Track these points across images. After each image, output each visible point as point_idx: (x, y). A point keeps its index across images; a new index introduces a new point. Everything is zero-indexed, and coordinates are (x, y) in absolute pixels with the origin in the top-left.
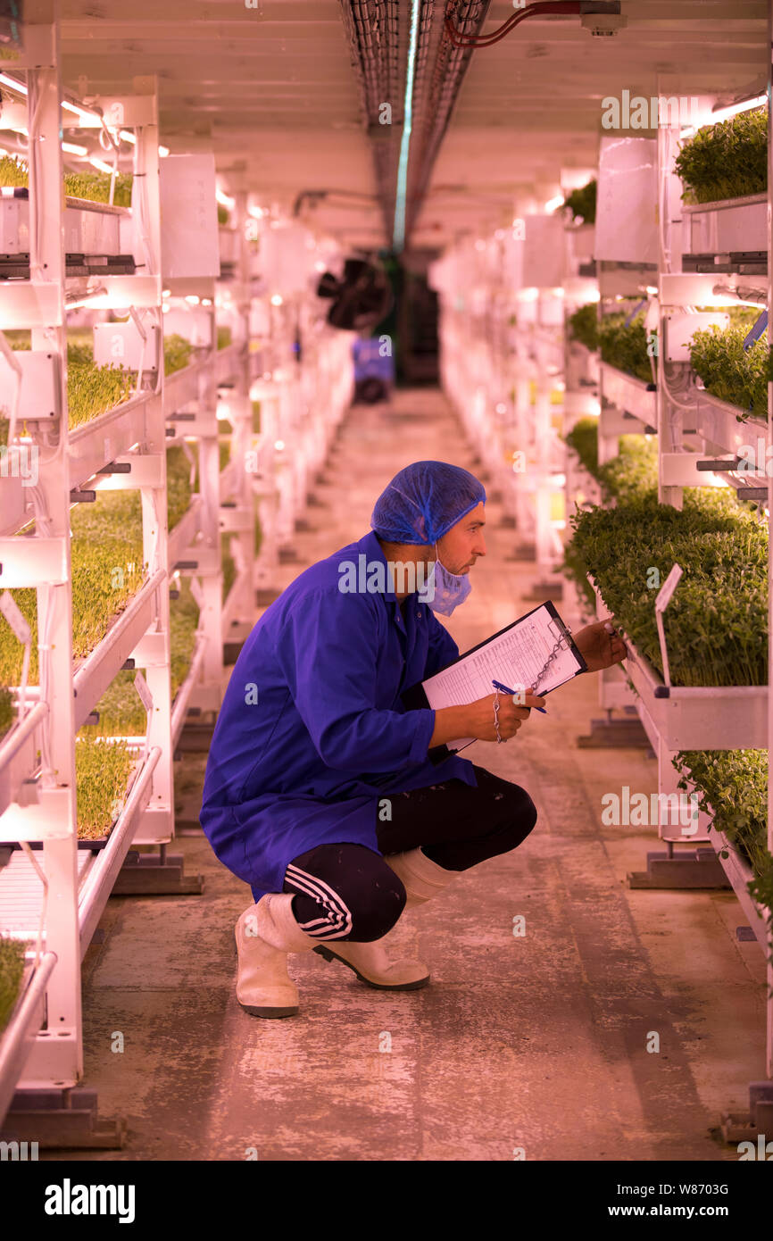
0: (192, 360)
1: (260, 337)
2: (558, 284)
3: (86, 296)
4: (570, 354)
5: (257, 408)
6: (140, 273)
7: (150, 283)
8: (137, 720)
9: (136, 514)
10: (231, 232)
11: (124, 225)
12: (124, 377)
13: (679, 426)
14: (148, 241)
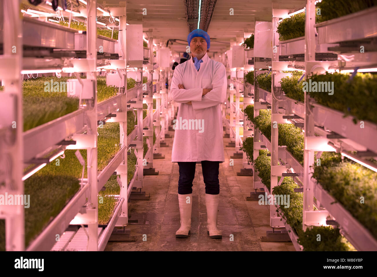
0: (135, 85)
1: (156, 80)
2: (243, 66)
3: (104, 65)
4: (245, 86)
5: (155, 101)
6: (120, 59)
7: (123, 62)
8: (117, 190)
9: (118, 130)
10: (148, 49)
11: (116, 45)
12: (114, 89)
13: (278, 106)
14: (123, 49)
